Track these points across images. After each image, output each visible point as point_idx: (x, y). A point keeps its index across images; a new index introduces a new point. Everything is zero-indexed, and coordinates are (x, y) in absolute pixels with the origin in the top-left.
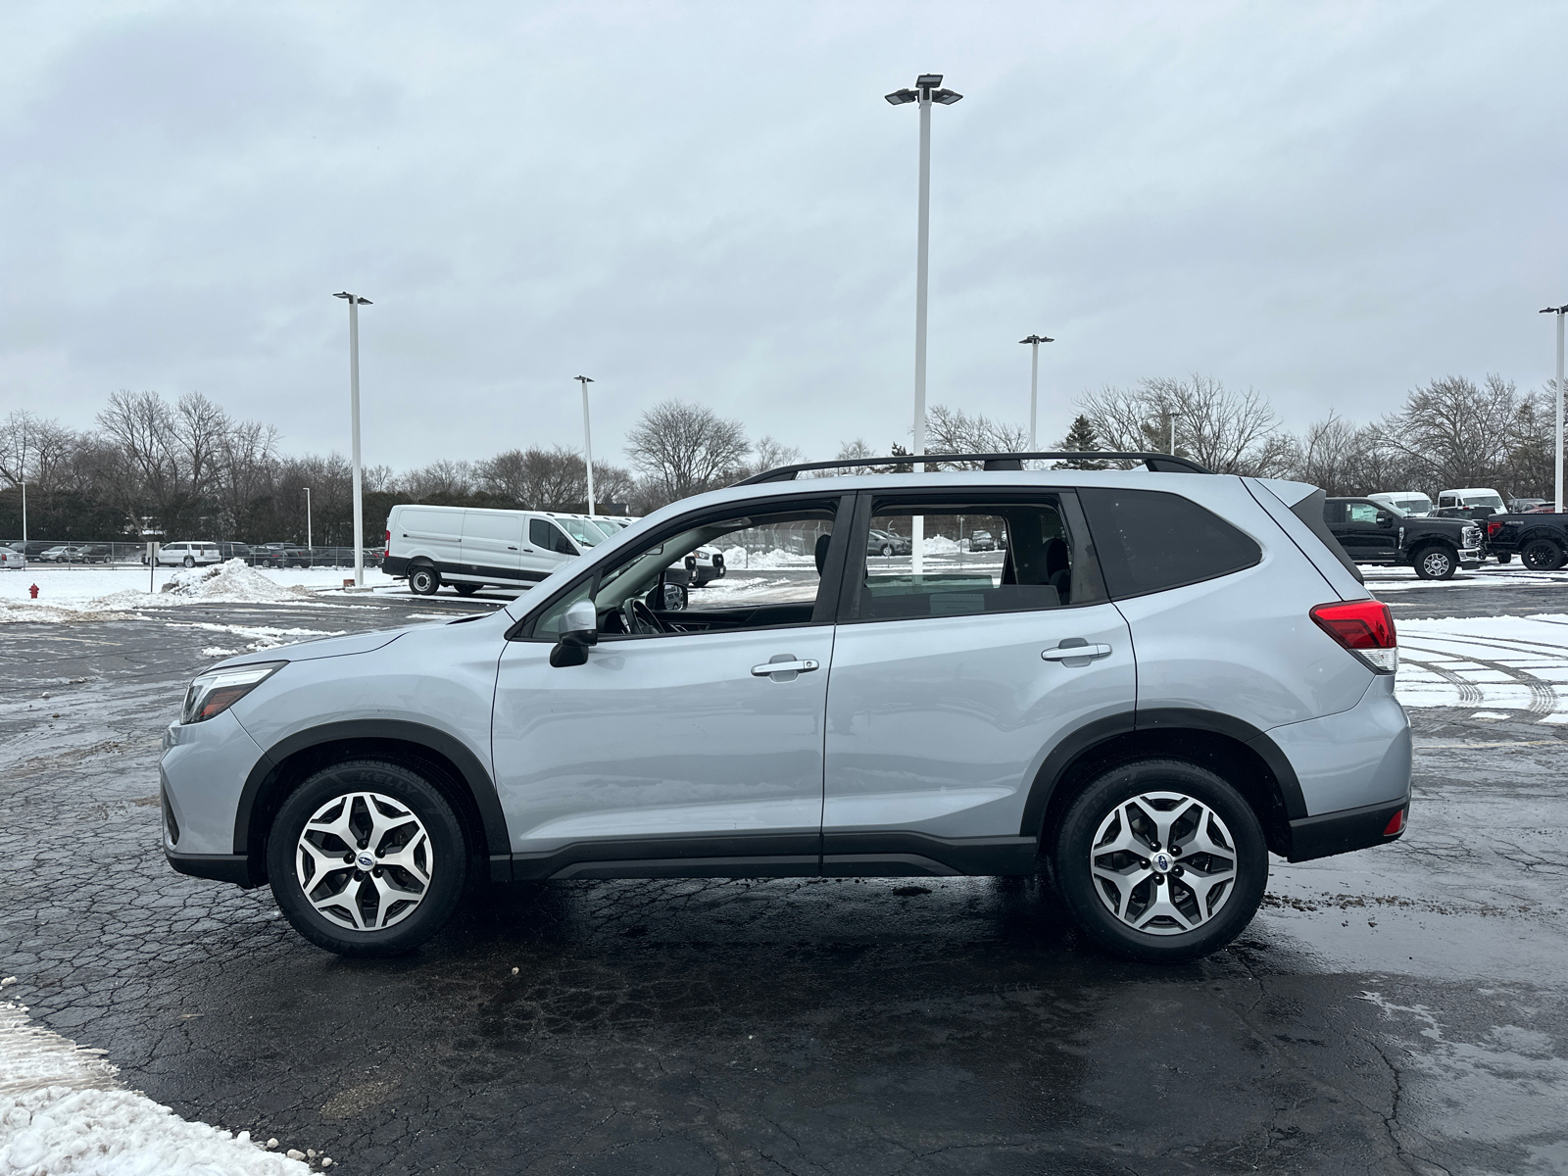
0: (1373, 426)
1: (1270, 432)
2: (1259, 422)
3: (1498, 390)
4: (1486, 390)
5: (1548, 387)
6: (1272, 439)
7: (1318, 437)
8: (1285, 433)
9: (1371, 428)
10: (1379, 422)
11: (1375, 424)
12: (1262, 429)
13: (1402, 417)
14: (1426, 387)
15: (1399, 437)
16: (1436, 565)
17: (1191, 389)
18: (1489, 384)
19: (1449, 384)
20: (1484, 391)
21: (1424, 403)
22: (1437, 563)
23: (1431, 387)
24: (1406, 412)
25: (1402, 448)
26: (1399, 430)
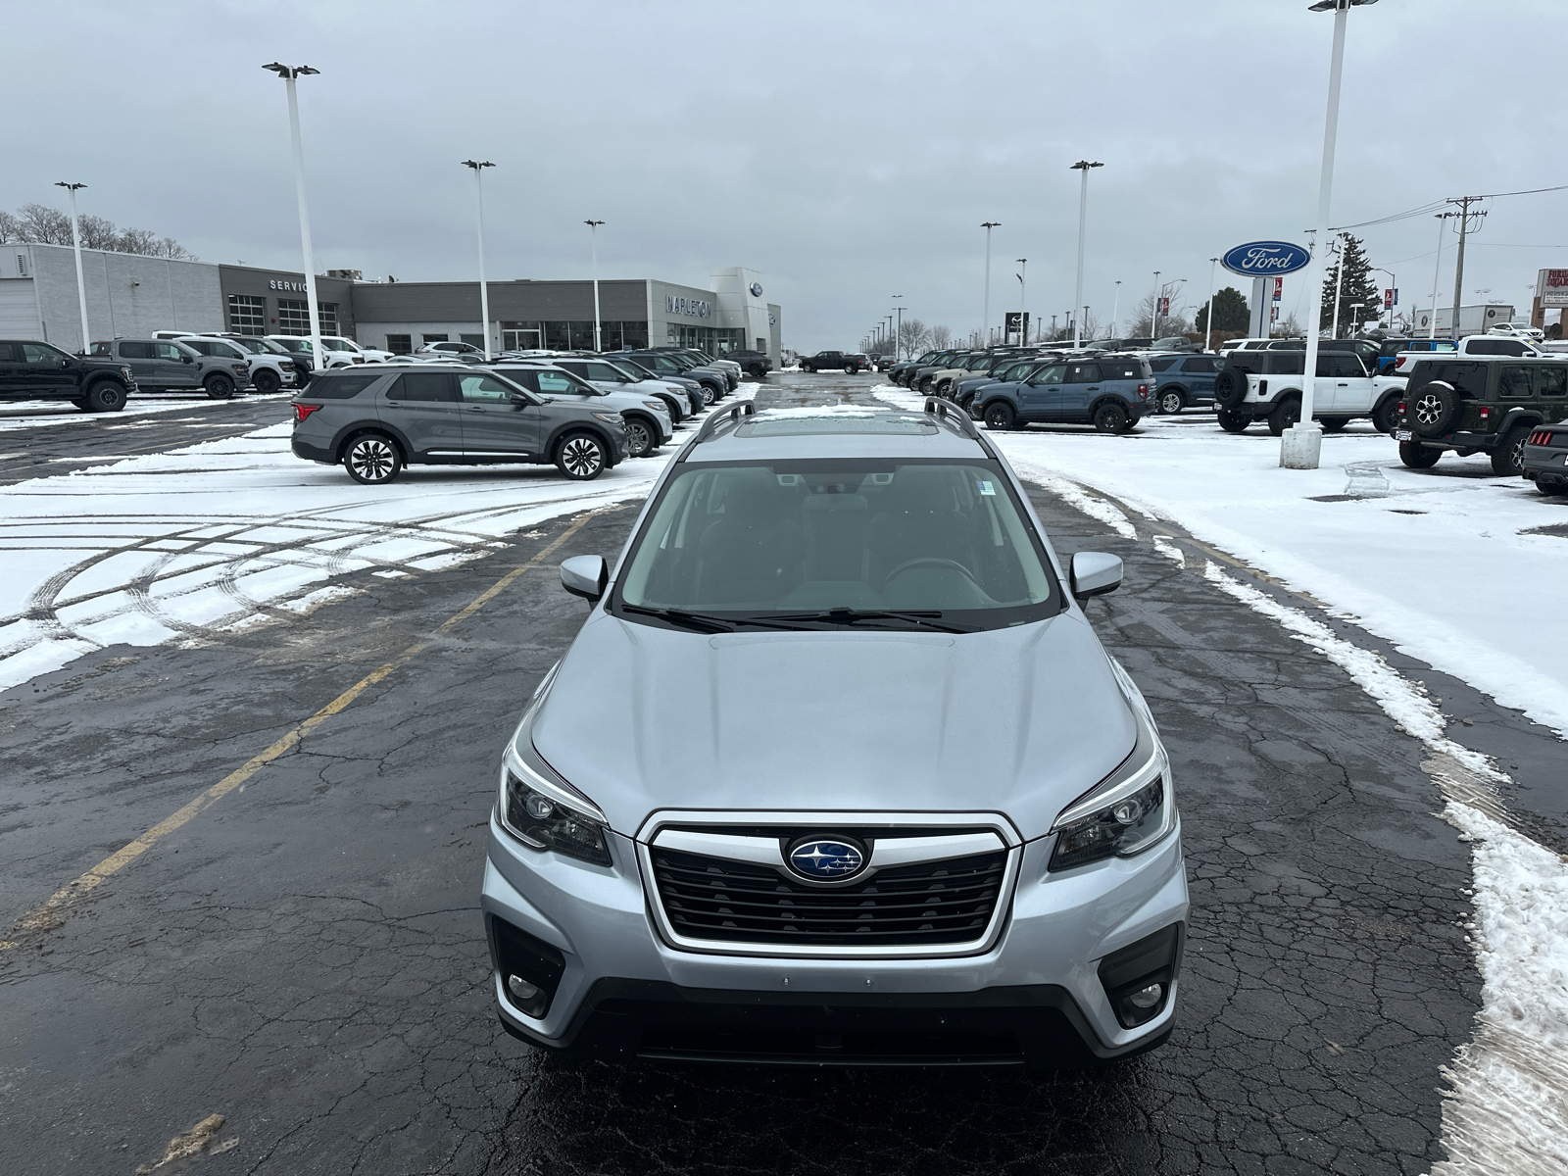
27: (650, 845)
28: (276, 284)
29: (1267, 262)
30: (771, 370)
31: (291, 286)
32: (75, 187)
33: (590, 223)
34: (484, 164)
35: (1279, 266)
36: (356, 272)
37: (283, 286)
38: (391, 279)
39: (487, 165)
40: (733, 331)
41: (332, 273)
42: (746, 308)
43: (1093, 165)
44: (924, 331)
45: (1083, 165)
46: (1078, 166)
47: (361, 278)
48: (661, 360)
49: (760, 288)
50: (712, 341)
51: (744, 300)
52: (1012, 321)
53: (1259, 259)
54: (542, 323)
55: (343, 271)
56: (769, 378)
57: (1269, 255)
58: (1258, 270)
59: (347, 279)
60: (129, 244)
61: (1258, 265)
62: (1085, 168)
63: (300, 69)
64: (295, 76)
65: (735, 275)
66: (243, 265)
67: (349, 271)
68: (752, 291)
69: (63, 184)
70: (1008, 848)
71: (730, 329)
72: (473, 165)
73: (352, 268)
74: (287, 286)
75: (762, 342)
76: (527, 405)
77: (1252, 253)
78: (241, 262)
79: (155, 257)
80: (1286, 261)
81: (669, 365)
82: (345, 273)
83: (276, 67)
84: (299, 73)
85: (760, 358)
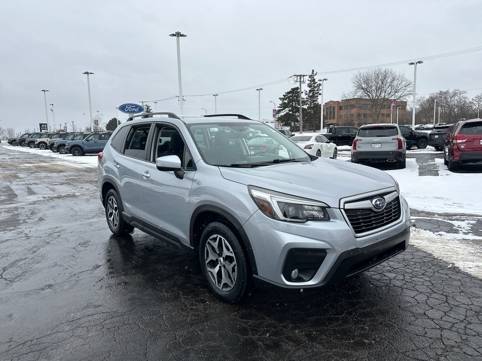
27: (344, 209)
29: (132, 109)
35: (136, 111)
43: (90, 73)
44: (2, 130)
45: (87, 73)
46: (85, 73)
52: (43, 126)
53: (130, 109)
57: (132, 108)
58: (129, 112)
61: (130, 110)
62: (88, 74)
77: (127, 107)
80: (137, 110)
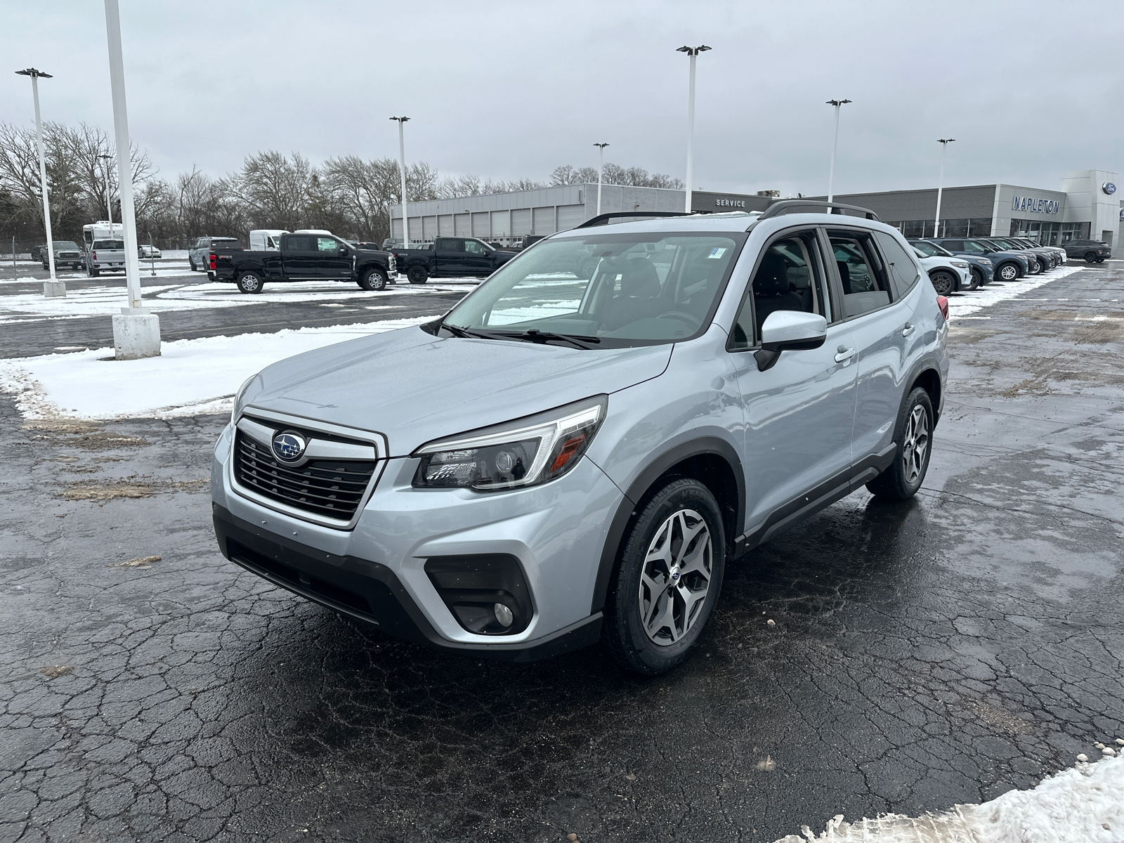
0: (221, 180)
1: (149, 178)
2: (140, 169)
3: (299, 164)
4: (292, 163)
5: (325, 165)
6: (151, 184)
7: (185, 185)
8: (160, 179)
9: (220, 182)
10: (225, 178)
11: (223, 179)
12: (144, 175)
13: (241, 176)
14: (256, 156)
15: (240, 190)
16: (376, 281)
17: (81, 136)
18: (293, 159)
19: (270, 156)
20: (291, 163)
21: (254, 168)
22: (375, 279)
23: (259, 156)
24: (244, 172)
25: (242, 198)
26: (241, 185)
28: (720, 202)
30: (1108, 257)
31: (730, 203)
32: (603, 146)
33: (942, 141)
34: (843, 102)
36: (776, 192)
37: (725, 204)
38: (800, 195)
39: (845, 102)
40: (1079, 225)
41: (760, 193)
42: (1095, 205)
47: (778, 196)
48: (973, 244)
49: (1114, 187)
50: (1056, 234)
51: (1095, 198)
54: (903, 222)
55: (767, 192)
56: (1106, 264)
59: (769, 197)
60: (655, 183)
63: (699, 48)
64: (697, 53)
65: (1089, 176)
66: (701, 190)
67: (772, 191)
68: (1105, 190)
69: (597, 145)
70: (377, 460)
71: (1076, 223)
72: (835, 103)
73: (774, 189)
74: (727, 203)
75: (1109, 234)
76: (789, 266)
78: (700, 189)
79: (670, 189)
81: (979, 248)
82: (768, 193)
83: (685, 49)
84: (699, 51)
85: (1098, 247)
